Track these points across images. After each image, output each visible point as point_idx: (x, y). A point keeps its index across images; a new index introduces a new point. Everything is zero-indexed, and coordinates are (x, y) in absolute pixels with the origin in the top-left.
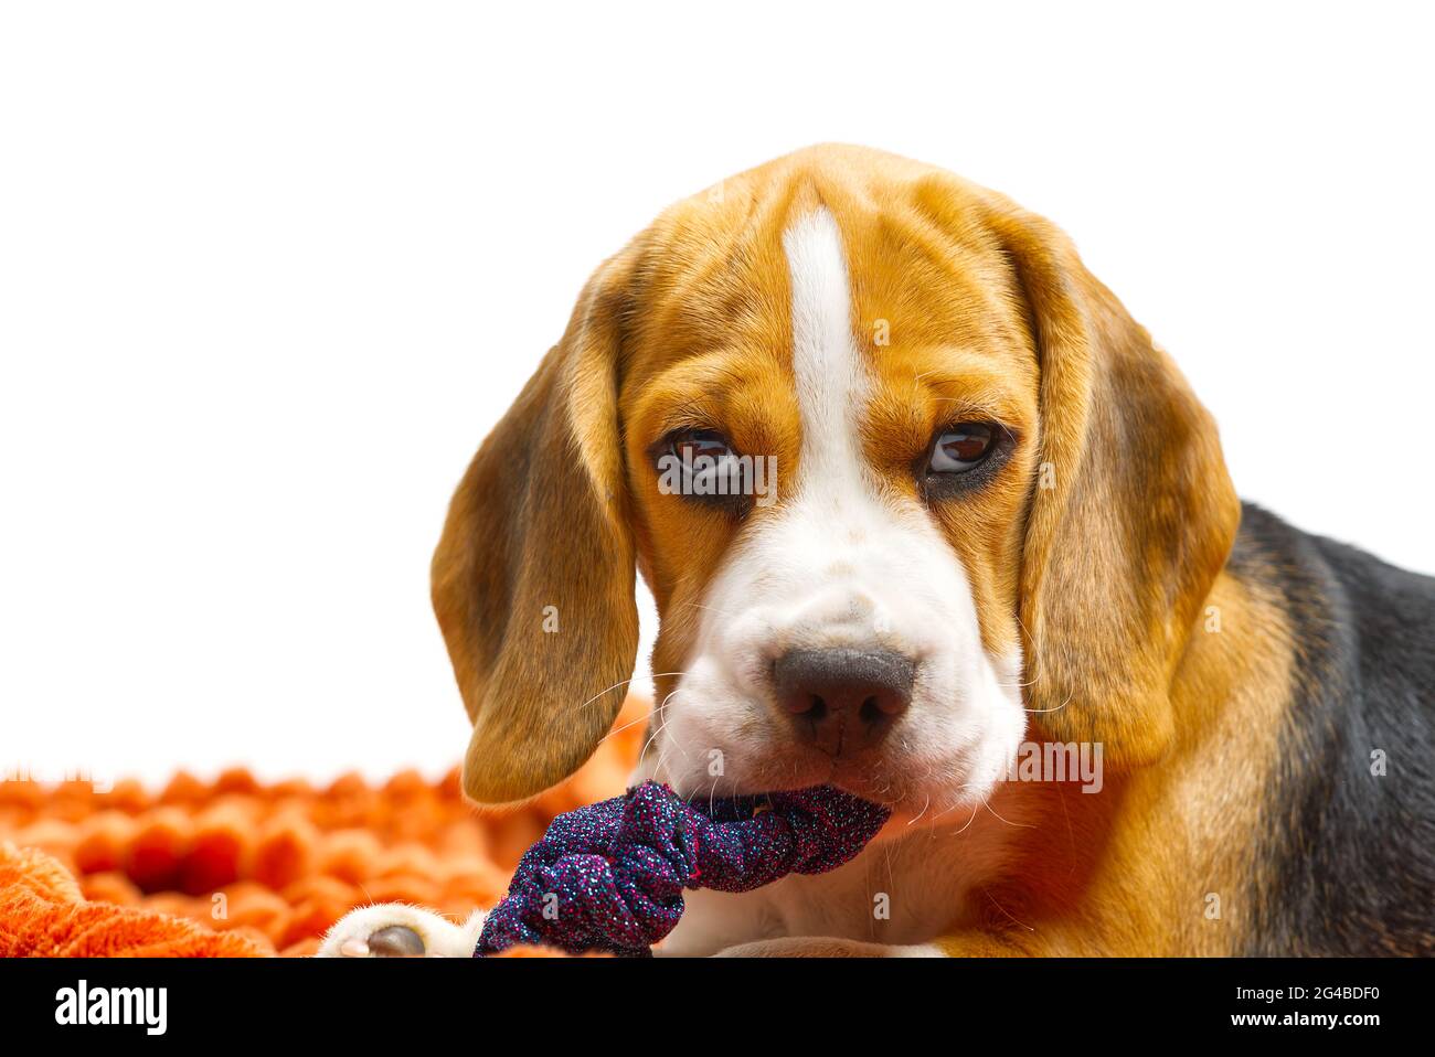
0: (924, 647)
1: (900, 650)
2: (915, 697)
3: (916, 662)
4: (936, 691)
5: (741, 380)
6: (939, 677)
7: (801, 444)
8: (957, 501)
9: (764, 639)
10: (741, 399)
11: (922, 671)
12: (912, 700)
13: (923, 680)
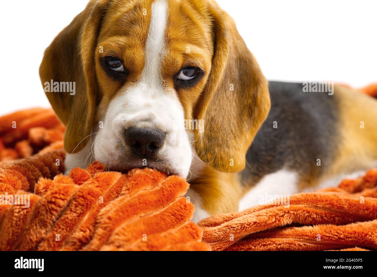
0: (169, 130)
1: (162, 129)
2: (165, 142)
3: (166, 133)
4: (171, 141)
5: (130, 47)
6: (172, 137)
7: (144, 67)
8: (184, 89)
9: (123, 123)
10: (129, 53)
11: (167, 135)
12: (164, 143)
13: (167, 138)
